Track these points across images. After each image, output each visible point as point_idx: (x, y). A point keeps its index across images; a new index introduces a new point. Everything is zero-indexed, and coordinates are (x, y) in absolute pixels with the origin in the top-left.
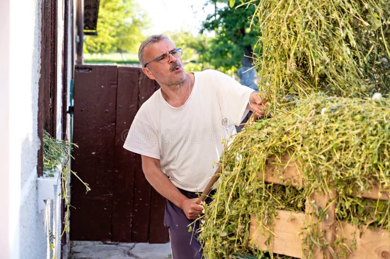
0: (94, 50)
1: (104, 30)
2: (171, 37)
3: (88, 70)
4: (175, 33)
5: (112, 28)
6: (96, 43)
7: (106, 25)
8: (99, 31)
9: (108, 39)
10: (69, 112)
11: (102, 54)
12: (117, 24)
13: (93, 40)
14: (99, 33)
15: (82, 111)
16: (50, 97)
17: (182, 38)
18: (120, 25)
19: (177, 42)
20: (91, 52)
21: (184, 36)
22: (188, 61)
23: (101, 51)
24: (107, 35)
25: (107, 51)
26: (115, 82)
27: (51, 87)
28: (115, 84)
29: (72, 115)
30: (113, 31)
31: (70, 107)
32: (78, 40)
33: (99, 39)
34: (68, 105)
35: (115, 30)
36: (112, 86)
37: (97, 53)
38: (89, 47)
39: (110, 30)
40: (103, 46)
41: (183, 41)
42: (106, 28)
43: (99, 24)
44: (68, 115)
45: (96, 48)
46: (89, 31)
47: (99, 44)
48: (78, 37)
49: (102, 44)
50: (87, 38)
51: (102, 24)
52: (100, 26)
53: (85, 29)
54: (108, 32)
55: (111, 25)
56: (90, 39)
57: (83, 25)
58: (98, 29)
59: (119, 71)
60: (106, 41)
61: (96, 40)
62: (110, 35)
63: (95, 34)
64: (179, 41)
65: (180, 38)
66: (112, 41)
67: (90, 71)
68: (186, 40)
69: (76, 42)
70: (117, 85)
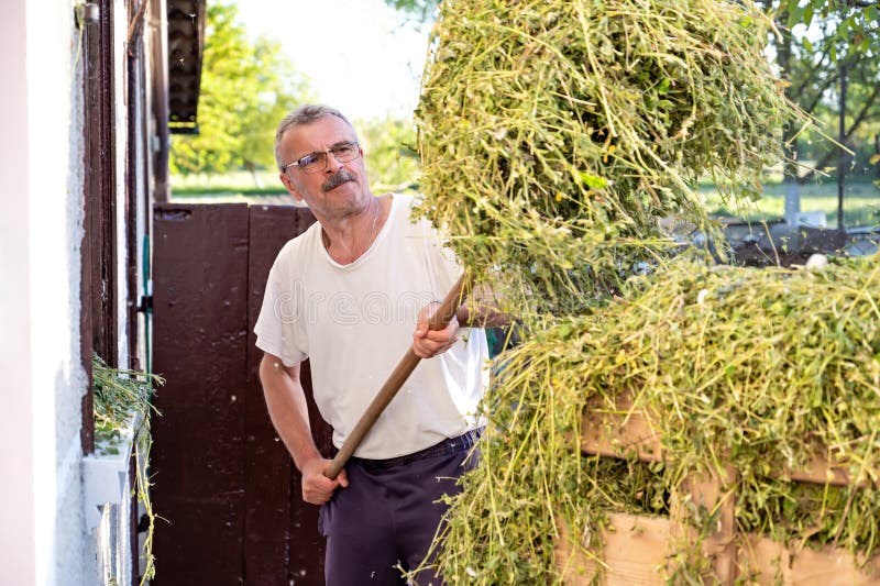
0: (192, 166)
1: (214, 121)
2: (364, 132)
3: (181, 214)
4: (374, 124)
5: (231, 117)
6: (196, 151)
7: (217, 110)
8: (203, 124)
9: (223, 141)
10: (143, 309)
11: (209, 176)
12: (242, 107)
13: (190, 146)
14: (201, 129)
15: (171, 305)
16: (104, 277)
17: (390, 134)
18: (249, 109)
19: (379, 144)
20: (185, 171)
21: (395, 130)
22: (404, 185)
23: (208, 169)
24: (220, 133)
25: (222, 168)
26: (244, 241)
27: (103, 255)
28: (243, 244)
29: (150, 316)
30: (234, 123)
31: (144, 299)
32: (157, 147)
33: (202, 142)
34: (140, 293)
35: (239, 121)
36: (237, 249)
37: (198, 173)
38: (180, 161)
39: (226, 121)
40: (211, 157)
41: (391, 143)
42: (217, 116)
43: (202, 108)
44: (141, 316)
45: (196, 163)
46: (180, 125)
47: (203, 153)
48: (157, 140)
49: (210, 152)
50: (175, 141)
51: (207, 108)
52: (204, 112)
53: (172, 120)
54: (222, 125)
55: (229, 109)
56: (182, 142)
57: (167, 111)
58: (200, 119)
59: (253, 215)
60: (218, 145)
61: (196, 142)
62: (226, 131)
63: (193, 132)
64: (383, 142)
65: (385, 136)
66: (232, 145)
67: (188, 217)
68: (398, 140)
69: (152, 150)
70: (248, 244)
